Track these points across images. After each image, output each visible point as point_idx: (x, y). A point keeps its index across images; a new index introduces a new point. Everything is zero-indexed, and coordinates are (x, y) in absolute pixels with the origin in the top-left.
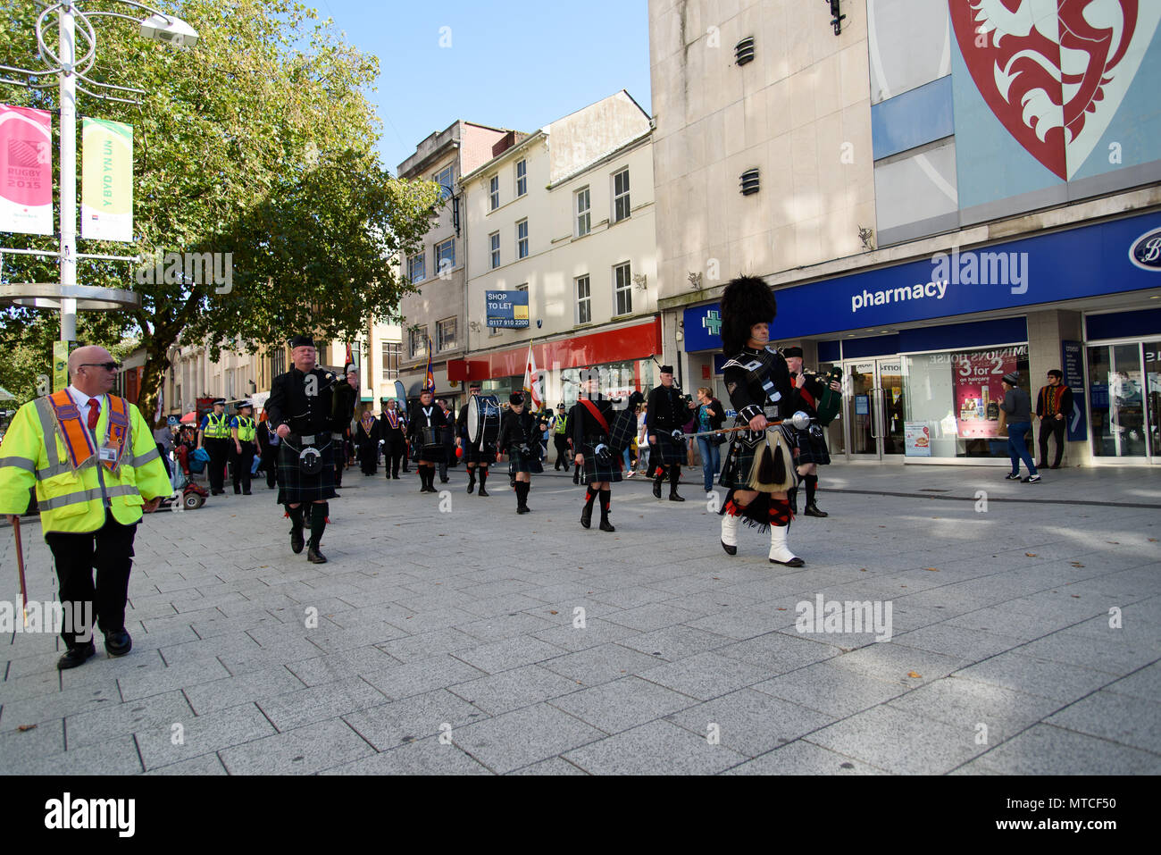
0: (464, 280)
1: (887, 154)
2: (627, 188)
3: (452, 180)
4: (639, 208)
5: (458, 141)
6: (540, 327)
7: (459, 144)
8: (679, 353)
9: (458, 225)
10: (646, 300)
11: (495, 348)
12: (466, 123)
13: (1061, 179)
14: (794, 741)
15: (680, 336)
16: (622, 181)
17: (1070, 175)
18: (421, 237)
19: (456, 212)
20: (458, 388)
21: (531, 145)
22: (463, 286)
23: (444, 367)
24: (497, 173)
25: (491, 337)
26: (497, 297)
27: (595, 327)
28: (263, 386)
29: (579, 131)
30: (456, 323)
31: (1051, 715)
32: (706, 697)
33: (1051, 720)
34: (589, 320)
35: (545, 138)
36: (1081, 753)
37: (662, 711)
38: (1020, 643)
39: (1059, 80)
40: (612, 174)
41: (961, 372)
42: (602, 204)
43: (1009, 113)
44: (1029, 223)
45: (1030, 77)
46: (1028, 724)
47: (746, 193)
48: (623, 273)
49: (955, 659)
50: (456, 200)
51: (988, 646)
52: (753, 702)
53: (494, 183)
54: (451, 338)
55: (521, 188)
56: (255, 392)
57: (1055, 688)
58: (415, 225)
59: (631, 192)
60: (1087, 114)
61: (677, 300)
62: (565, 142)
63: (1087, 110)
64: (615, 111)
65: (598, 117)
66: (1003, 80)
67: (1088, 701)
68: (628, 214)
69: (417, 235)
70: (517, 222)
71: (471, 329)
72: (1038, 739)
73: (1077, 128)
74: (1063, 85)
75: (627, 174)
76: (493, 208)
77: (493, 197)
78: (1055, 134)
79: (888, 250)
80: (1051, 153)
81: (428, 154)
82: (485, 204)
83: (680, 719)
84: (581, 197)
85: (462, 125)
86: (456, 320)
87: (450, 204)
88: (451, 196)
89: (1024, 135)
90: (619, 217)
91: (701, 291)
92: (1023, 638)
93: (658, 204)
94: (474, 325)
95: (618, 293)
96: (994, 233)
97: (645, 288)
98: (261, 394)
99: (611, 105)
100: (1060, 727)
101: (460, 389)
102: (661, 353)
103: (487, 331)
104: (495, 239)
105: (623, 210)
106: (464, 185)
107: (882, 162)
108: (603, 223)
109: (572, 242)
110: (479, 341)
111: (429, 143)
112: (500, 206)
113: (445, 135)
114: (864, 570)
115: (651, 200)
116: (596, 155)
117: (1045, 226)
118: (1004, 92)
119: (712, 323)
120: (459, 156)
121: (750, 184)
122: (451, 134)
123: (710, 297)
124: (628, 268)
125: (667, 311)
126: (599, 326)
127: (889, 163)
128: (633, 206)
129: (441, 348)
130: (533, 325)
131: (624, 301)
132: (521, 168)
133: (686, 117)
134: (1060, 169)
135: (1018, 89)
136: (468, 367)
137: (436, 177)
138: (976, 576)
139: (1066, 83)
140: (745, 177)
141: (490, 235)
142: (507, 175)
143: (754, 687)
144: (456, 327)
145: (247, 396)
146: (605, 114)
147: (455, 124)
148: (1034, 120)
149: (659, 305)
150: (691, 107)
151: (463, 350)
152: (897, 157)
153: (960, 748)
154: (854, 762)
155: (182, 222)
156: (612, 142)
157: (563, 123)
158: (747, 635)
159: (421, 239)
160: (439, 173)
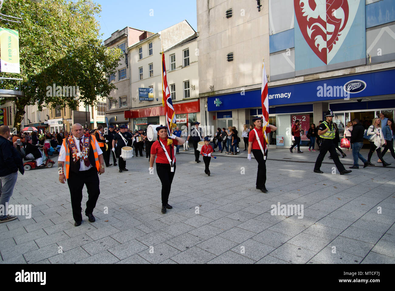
0: (129, 83)
1: (274, 52)
2: (188, 55)
3: (125, 48)
4: (193, 63)
5: (127, 34)
6: (157, 101)
7: (127, 35)
8: (206, 111)
9: (127, 64)
10: (195, 93)
11: (141, 107)
12: (130, 28)
13: (325, 64)
14: (285, 243)
15: (206, 106)
16: (186, 53)
17: (328, 63)
18: (115, 68)
19: (127, 59)
20: (128, 120)
21: (154, 38)
22: (129, 85)
23: (123, 112)
24: (141, 46)
25: (140, 103)
26: (142, 90)
27: (177, 102)
28: (52, 117)
29: (171, 34)
30: (127, 98)
31: (341, 234)
32: (258, 232)
33: (341, 235)
34: (175, 99)
35: (159, 36)
36: (349, 243)
37: (248, 237)
38: (328, 213)
39: (326, 33)
40: (183, 50)
41: (293, 120)
42: (180, 60)
43: (311, 42)
44: (316, 77)
45: (318, 32)
46: (336, 236)
47: (229, 61)
48: (187, 84)
49: (315, 219)
50: (126, 55)
51: (321, 214)
52: (270, 234)
53: (141, 50)
54: (125, 103)
55: (151, 52)
56: (49, 119)
57: (340, 226)
58: (113, 64)
59: (190, 57)
60: (333, 44)
61: (205, 94)
62: (166, 37)
63: (334, 43)
64: (182, 27)
65: (177, 29)
66: (310, 32)
67: (348, 229)
68: (189, 64)
69: (114, 67)
70: (149, 64)
71: (132, 100)
72: (339, 240)
73: (330, 49)
74: (327, 35)
75: (188, 50)
76: (140, 59)
77: (140, 55)
78: (324, 50)
79: (273, 82)
80: (323, 55)
81: (116, 38)
82: (137, 57)
83: (254, 238)
84: (172, 57)
85: (128, 28)
86: (127, 97)
87: (124, 56)
88: (124, 53)
89: (315, 49)
90: (186, 65)
91: (214, 92)
92: (329, 212)
93: (199, 62)
94: (134, 99)
95: (185, 91)
96: (305, 79)
97: (195, 90)
98: (51, 120)
99: (181, 25)
100: (343, 237)
101: (129, 121)
102: (200, 111)
103: (138, 101)
104: (141, 70)
105: (187, 63)
106: (130, 50)
107: (272, 54)
108: (180, 67)
109: (169, 72)
110: (135, 104)
111: (116, 34)
112: (143, 58)
113: (122, 31)
114: (281, 191)
115: (197, 60)
116: (176, 42)
117: (320, 78)
118: (310, 35)
119: (217, 102)
120: (127, 39)
121: (230, 58)
122: (124, 31)
123: (216, 94)
124: (189, 82)
125: (202, 98)
126: (179, 101)
127: (274, 54)
128: (190, 62)
129: (121, 106)
130: (155, 100)
131: (187, 94)
132: (150, 46)
133: (209, 33)
134: (325, 61)
135: (314, 35)
136: (131, 113)
137: (119, 46)
138: (311, 192)
139: (328, 34)
140: (228, 55)
141: (139, 68)
142: (145, 48)
143: (269, 229)
144: (127, 99)
145: (46, 120)
146: (179, 28)
147: (126, 28)
148: (318, 45)
149: (199, 95)
150: (211, 31)
151: (129, 107)
152: (277, 53)
153: (323, 243)
154: (301, 248)
155: (35, 64)
156: (181, 38)
157: (165, 31)
158: (259, 213)
159: (115, 69)
160: (120, 45)
